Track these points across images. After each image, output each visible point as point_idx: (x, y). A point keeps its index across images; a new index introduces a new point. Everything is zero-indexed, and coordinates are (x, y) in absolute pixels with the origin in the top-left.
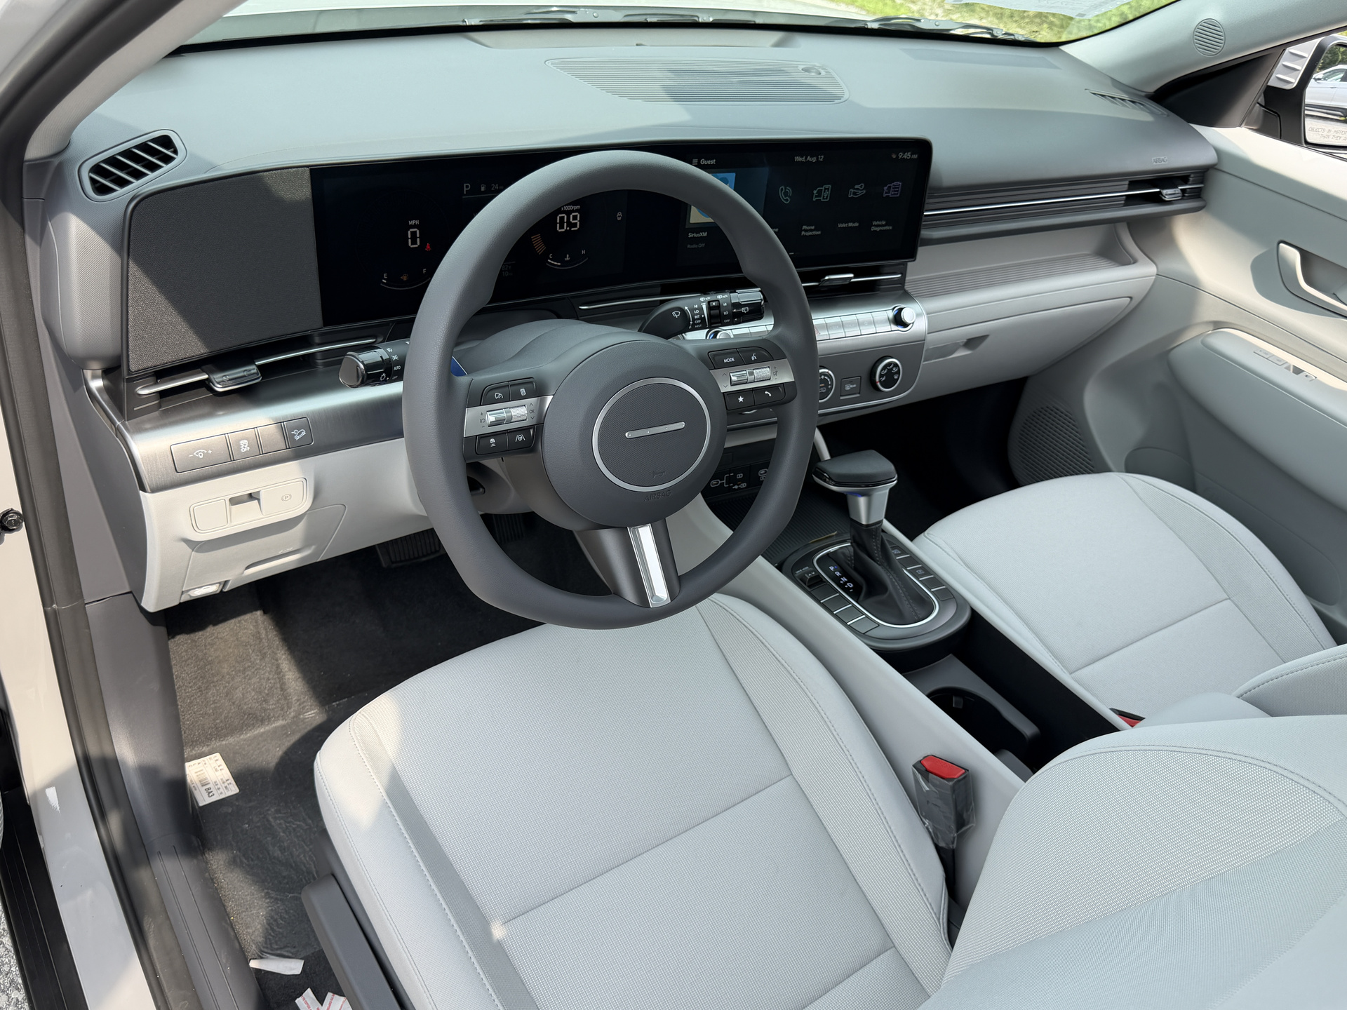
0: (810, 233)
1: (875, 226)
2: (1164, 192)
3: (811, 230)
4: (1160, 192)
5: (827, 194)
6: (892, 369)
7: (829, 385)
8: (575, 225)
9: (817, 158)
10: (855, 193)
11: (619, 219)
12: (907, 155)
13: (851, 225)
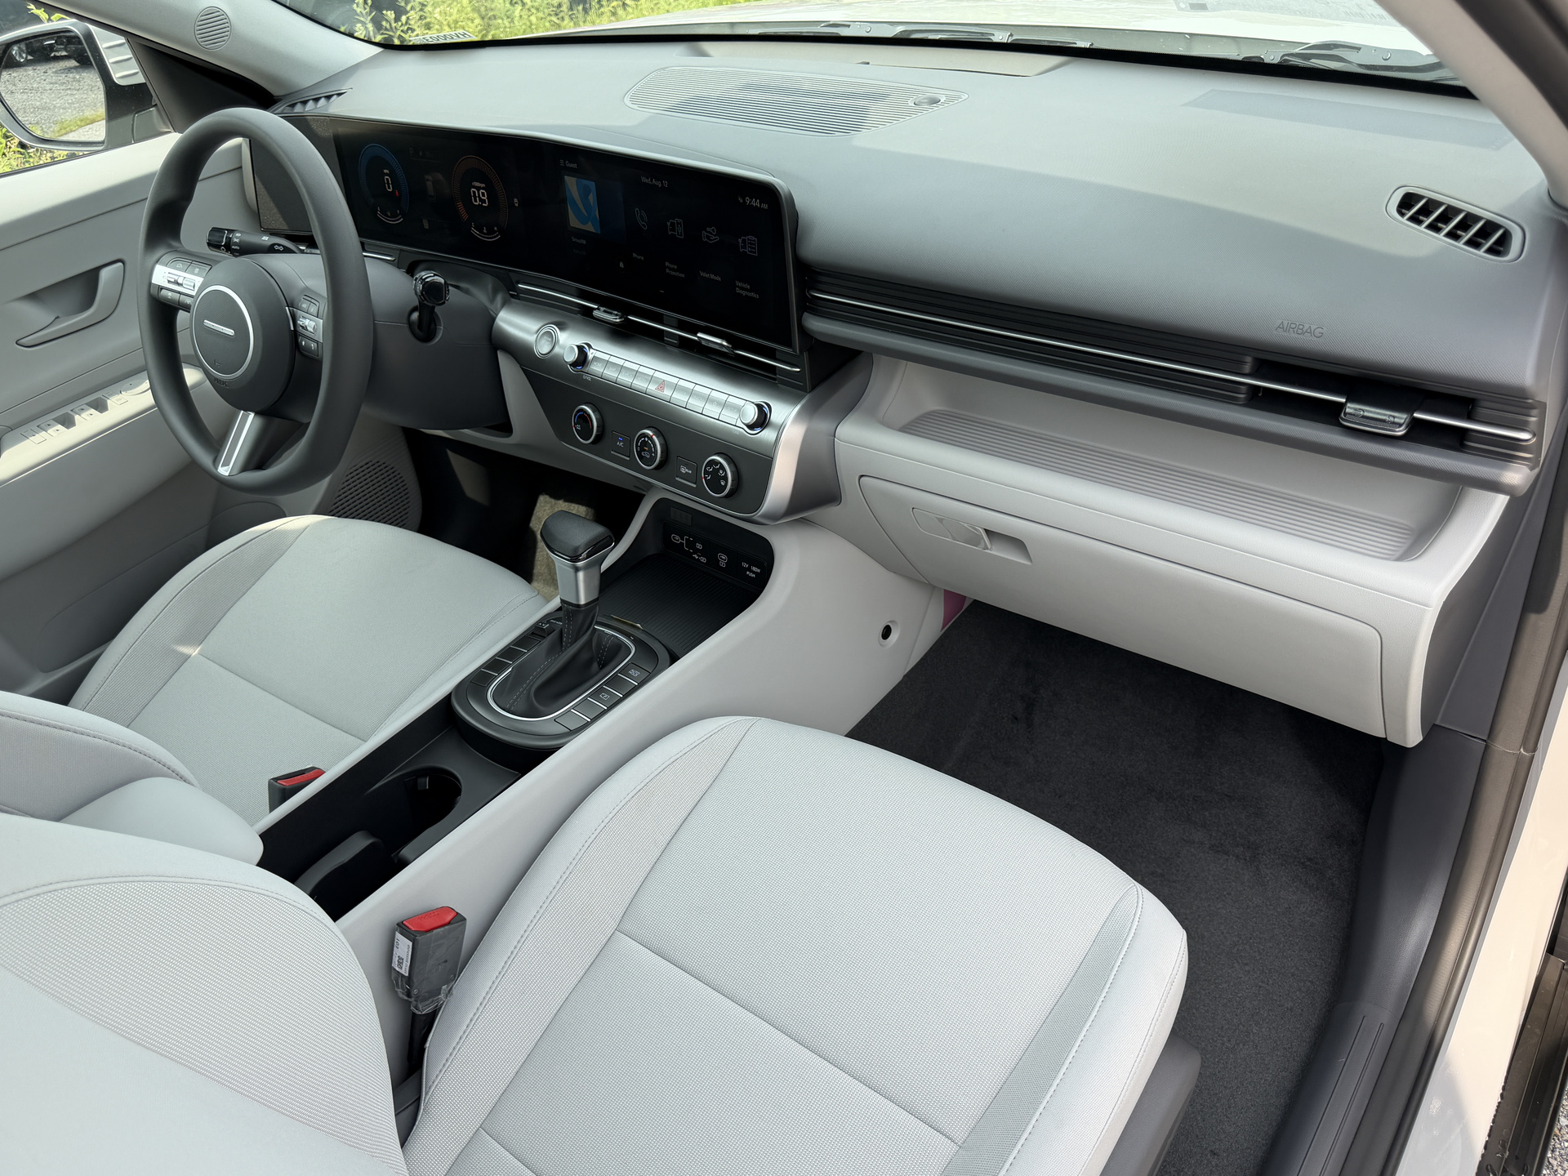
0: (674, 273)
1: (738, 287)
2: (1351, 408)
3: (673, 270)
4: (1341, 406)
5: (680, 229)
6: (718, 470)
7: (652, 452)
8: (484, 201)
9: (662, 183)
10: (708, 237)
11: (517, 205)
12: (756, 203)
13: (712, 276)
